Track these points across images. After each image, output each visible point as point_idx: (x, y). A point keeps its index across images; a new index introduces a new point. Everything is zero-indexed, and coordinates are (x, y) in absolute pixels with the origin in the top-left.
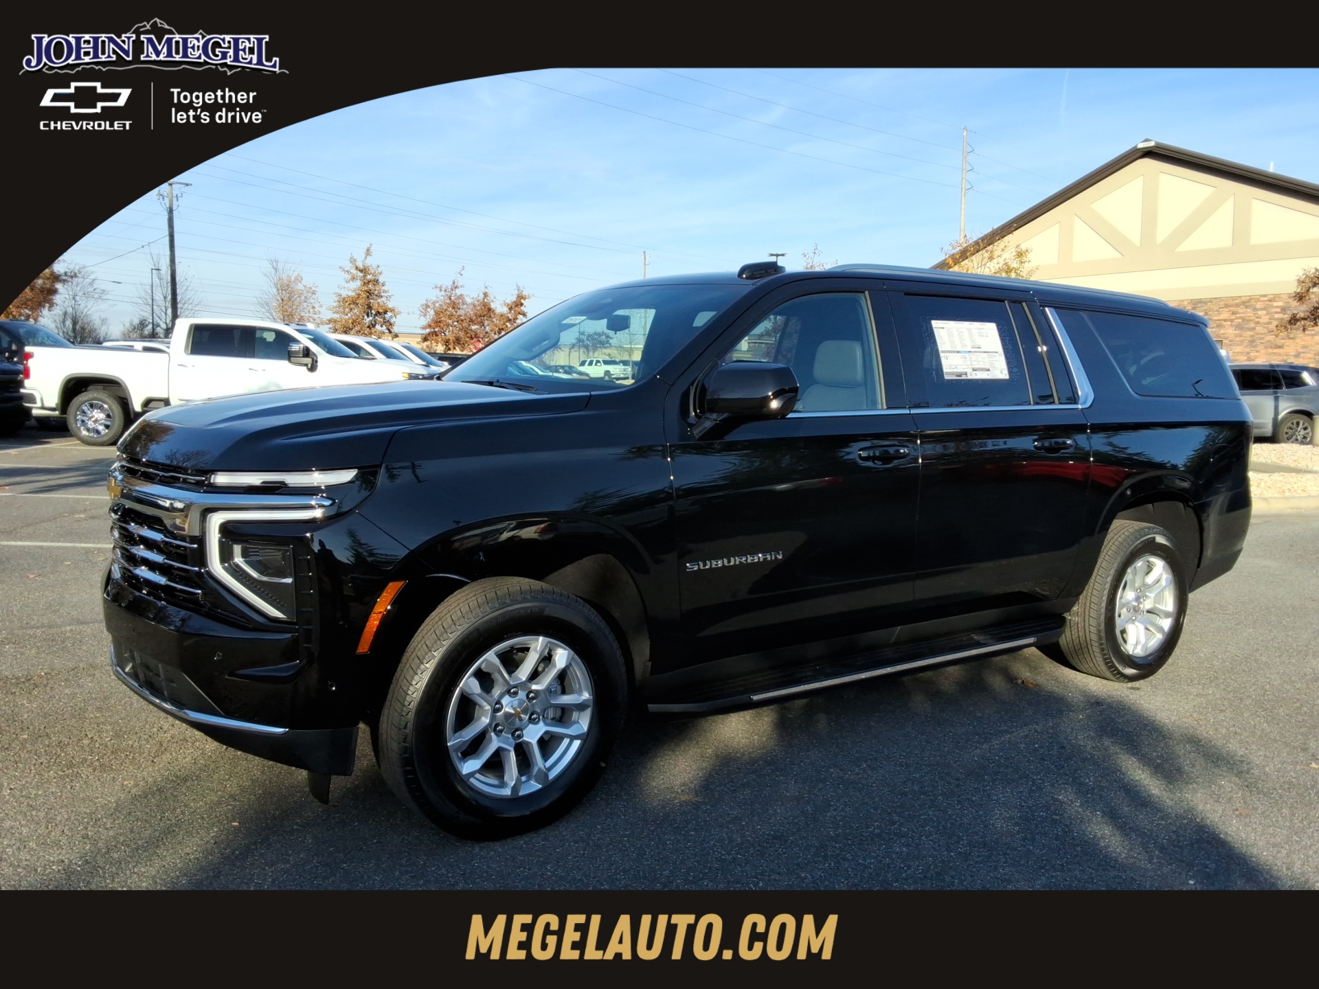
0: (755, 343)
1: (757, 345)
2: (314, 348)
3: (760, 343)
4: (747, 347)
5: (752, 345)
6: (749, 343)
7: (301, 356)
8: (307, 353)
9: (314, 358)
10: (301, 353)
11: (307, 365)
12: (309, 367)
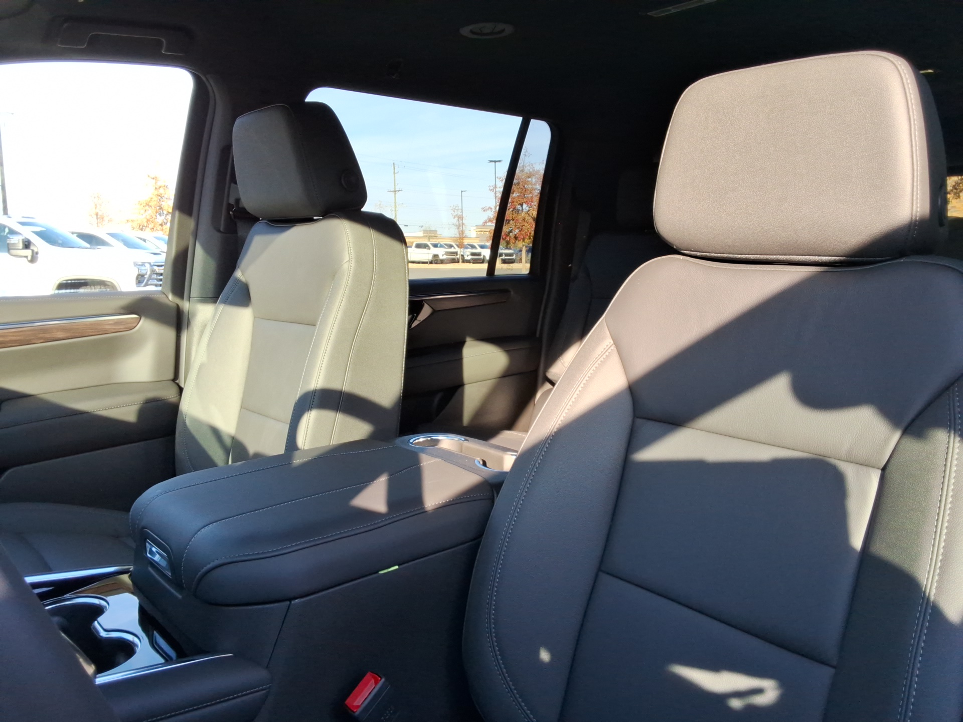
0: (482, 231)
1: (482, 233)
2: (36, 240)
3: (485, 231)
4: (475, 235)
5: (479, 233)
6: (476, 231)
7: (21, 248)
8: (27, 245)
9: (36, 250)
10: (21, 245)
11: (26, 257)
12: (29, 258)
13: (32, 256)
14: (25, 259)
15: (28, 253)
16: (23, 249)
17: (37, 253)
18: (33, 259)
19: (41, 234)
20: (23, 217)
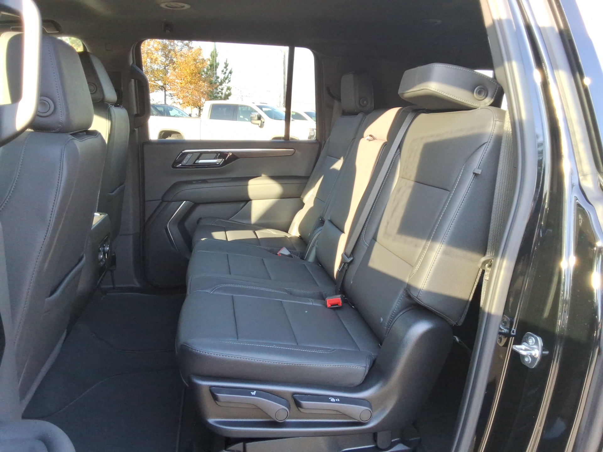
2: (264, 116)
7: (256, 119)
8: (259, 118)
9: (263, 121)
10: (256, 118)
11: (258, 124)
12: (260, 125)
13: (261, 124)
14: (258, 125)
15: (259, 122)
16: (257, 120)
17: (264, 122)
18: (261, 126)
19: (266, 112)
20: (261, 103)
